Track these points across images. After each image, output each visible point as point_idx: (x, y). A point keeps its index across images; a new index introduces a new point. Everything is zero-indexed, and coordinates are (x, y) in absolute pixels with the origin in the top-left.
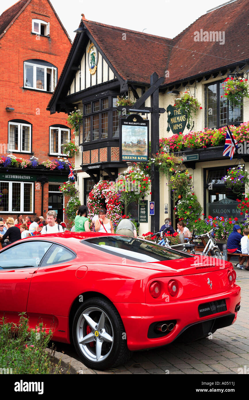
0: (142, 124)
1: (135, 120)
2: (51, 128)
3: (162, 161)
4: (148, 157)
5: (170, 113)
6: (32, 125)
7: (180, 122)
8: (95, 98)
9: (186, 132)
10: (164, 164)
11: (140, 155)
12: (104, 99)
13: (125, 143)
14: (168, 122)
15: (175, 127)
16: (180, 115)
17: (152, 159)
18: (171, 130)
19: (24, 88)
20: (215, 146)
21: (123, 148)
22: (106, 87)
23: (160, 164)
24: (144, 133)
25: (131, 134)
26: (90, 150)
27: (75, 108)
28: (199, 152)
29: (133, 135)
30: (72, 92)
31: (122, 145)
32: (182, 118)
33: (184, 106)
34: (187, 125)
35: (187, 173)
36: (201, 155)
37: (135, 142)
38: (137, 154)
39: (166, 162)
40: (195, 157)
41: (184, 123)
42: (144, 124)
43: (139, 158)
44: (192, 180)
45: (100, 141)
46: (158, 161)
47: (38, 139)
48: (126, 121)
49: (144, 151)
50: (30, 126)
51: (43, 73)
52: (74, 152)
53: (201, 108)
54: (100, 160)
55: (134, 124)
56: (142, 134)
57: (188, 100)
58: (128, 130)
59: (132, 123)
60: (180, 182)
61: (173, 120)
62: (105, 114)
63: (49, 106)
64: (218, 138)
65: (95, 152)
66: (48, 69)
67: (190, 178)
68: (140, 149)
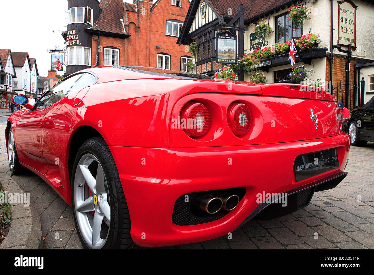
0: (232, 38)
1: (227, 35)
2: (182, 58)
3: (245, 61)
4: (236, 61)
5: (252, 38)
6: (170, 56)
7: (259, 43)
8: (204, 33)
9: (263, 48)
10: (247, 63)
11: (230, 59)
12: (210, 32)
13: (220, 50)
14: (251, 44)
15: (255, 47)
16: (258, 39)
17: (238, 60)
18: (252, 49)
19: (166, 35)
20: (283, 54)
21: (218, 54)
22: (211, 25)
23: (244, 63)
24: (233, 44)
25: (224, 44)
26: (201, 64)
27: (193, 41)
28: (271, 60)
29: (225, 45)
30: (191, 31)
31: (218, 52)
32: (260, 40)
33: (261, 30)
34: (263, 44)
35: (263, 74)
36: (273, 61)
37: (227, 50)
38: (228, 58)
39: (248, 62)
40: (269, 63)
41: (261, 43)
42: (233, 38)
43: (229, 61)
44: (266, 79)
45: (207, 58)
46: (243, 61)
47: (174, 64)
48: (221, 35)
49: (233, 56)
50: (169, 56)
51: (178, 27)
52: (193, 67)
53: (273, 32)
54: (207, 70)
55: (226, 37)
56: (231, 45)
57: (264, 26)
58: (222, 42)
59: (225, 37)
60: (258, 80)
61: (254, 42)
62: (210, 41)
63: (178, 41)
64: (285, 48)
65: (204, 66)
66: (180, 25)
67: (265, 78)
68: (231, 55)
